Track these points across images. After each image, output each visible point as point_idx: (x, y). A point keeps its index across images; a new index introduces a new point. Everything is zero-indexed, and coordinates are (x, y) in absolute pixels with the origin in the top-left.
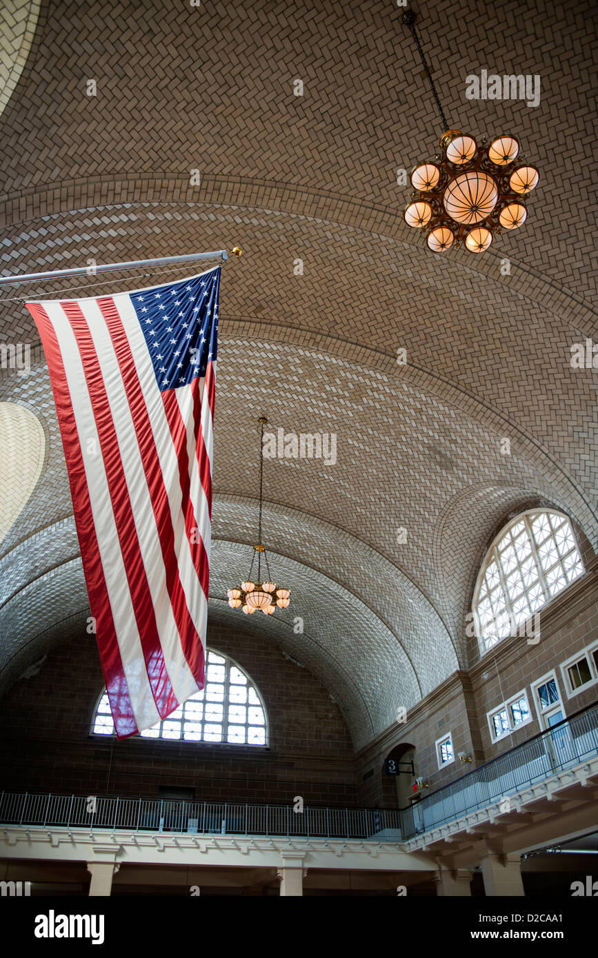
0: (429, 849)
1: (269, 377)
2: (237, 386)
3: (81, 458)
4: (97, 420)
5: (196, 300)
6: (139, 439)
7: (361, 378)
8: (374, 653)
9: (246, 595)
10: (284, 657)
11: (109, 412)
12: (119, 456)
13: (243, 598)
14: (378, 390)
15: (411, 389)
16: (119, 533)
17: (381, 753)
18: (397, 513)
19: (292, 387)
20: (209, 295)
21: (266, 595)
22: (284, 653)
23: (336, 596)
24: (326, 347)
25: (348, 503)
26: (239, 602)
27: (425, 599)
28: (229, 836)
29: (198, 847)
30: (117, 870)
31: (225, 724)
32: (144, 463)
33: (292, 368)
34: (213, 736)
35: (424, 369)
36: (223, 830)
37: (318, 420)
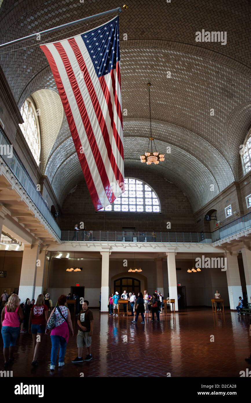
0: (222, 245)
1: (150, 65)
2: (137, 70)
3: (70, 109)
4: (74, 93)
5: (109, 34)
6: (92, 99)
7: (190, 60)
8: (200, 177)
9: (147, 157)
10: (165, 180)
11: (79, 89)
12: (85, 107)
13: (146, 159)
14: (198, 65)
15: (213, 63)
16: (88, 138)
17: (203, 213)
18: (209, 119)
19: (161, 68)
20: (115, 30)
21: (155, 157)
22: (165, 179)
23: (184, 156)
24: (174, 47)
25: (187, 117)
26: (145, 160)
27: (221, 154)
28: (148, 243)
29: (137, 246)
30: (110, 254)
31: (144, 205)
32: (94, 109)
33: (160, 59)
34: (140, 209)
35: (219, 52)
36: (146, 241)
37: (173, 81)
